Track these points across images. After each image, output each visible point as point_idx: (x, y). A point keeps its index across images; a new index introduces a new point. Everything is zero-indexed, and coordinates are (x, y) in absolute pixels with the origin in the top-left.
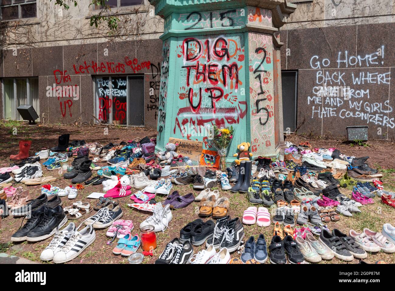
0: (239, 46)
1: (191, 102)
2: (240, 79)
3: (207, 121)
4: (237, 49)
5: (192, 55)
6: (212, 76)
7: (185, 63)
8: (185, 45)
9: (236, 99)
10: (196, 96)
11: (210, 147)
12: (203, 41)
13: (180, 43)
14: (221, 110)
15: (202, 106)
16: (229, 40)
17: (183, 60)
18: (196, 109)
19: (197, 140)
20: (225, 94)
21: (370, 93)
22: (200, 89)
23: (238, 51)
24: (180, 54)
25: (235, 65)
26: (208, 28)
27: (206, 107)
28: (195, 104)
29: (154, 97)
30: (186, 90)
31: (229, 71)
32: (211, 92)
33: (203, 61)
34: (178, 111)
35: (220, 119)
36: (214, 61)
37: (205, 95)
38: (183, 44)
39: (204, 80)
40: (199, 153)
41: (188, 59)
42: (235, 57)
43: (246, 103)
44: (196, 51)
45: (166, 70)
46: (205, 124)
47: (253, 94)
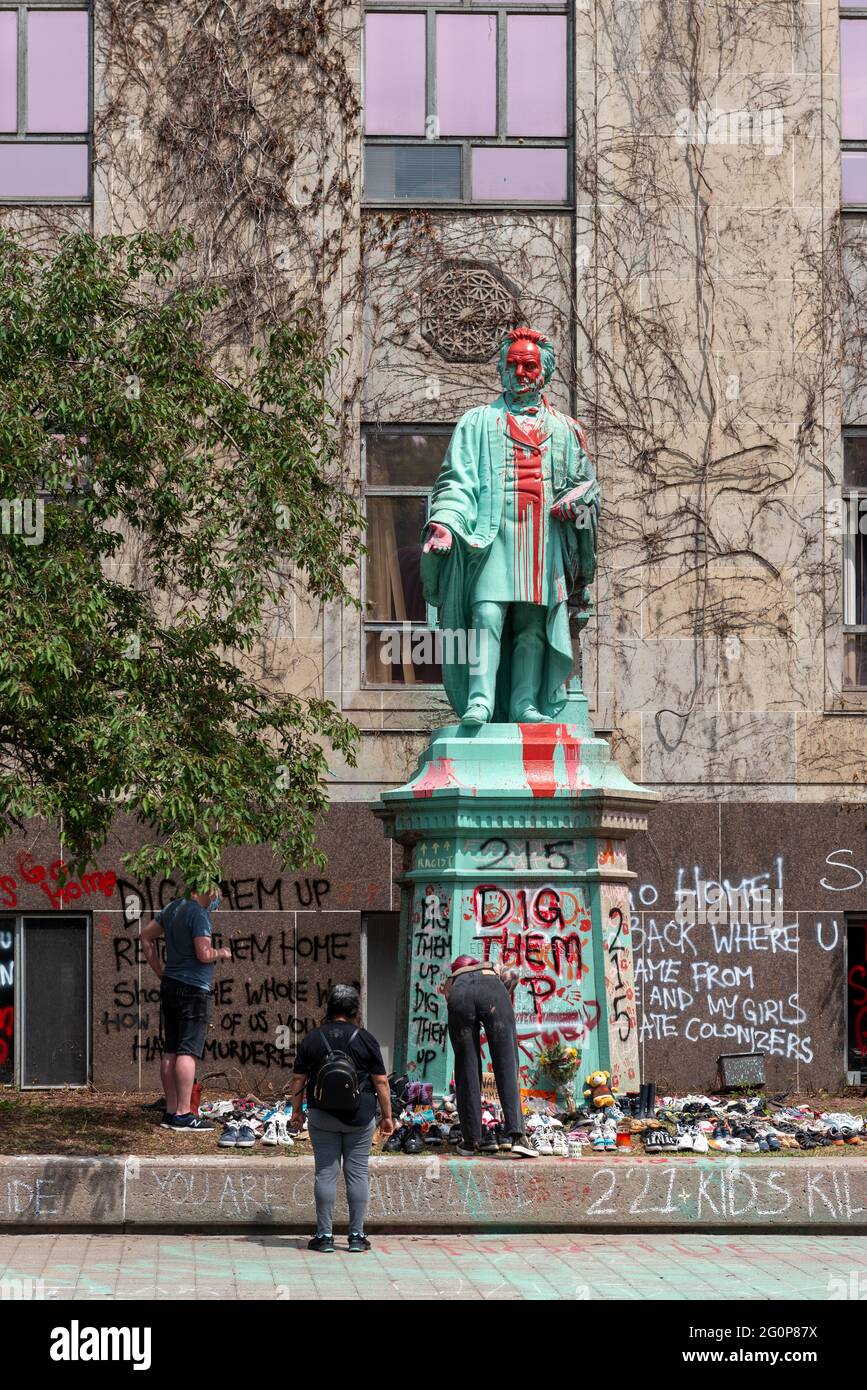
0: (581, 904)
2: (584, 961)
3: (526, 1037)
4: (578, 910)
5: (493, 916)
6: (534, 956)
7: (479, 930)
8: (479, 898)
9: (579, 996)
11: (533, 1085)
12: (513, 892)
13: (469, 893)
14: (553, 1017)
16: (562, 893)
17: (475, 924)
20: (558, 988)
21: (754, 976)
23: (579, 914)
24: (470, 913)
25: (574, 938)
26: (521, 871)
27: (524, 1011)
29: (131, 989)
31: (564, 947)
32: (532, 984)
33: (515, 928)
35: (550, 1032)
36: (536, 928)
38: (475, 895)
39: (519, 962)
41: (485, 923)
42: (574, 923)
43: (596, 1004)
44: (500, 910)
45: (440, 943)
46: (524, 1043)
47: (609, 989)
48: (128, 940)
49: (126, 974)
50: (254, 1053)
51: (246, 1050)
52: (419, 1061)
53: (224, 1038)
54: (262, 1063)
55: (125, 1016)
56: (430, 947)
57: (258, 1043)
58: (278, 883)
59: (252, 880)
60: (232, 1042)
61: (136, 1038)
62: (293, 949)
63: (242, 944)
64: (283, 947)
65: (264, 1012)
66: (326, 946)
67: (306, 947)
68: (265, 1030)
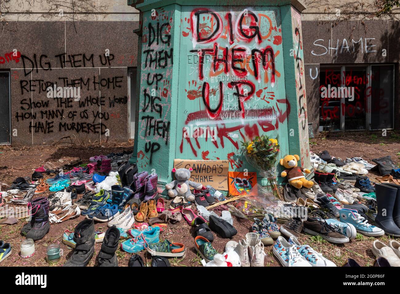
0: (274, 24)
1: (207, 103)
2: (277, 68)
3: (233, 130)
4: (272, 28)
5: (206, 33)
6: (238, 65)
8: (195, 18)
9: (274, 96)
10: (214, 94)
11: (238, 168)
12: (222, 14)
13: (186, 14)
14: (253, 112)
15: (224, 108)
16: (260, 15)
17: (191, 40)
18: (216, 113)
19: (218, 159)
20: (257, 90)
22: (221, 83)
23: (273, 31)
24: (187, 31)
25: (269, 50)
27: (231, 109)
28: (214, 105)
29: (28, 102)
30: (198, 86)
31: (261, 57)
32: (237, 87)
33: (223, 43)
34: (186, 118)
35: (251, 125)
36: (239, 43)
37: (229, 92)
38: (191, 16)
39: (226, 70)
40: (223, 178)
41: (199, 39)
42: (269, 38)
43: (287, 101)
44: (212, 28)
45: (163, 55)
46: (231, 134)
47: (297, 89)
48: (27, 81)
49: (26, 96)
50: (82, 127)
51: (79, 127)
52: (147, 150)
53: (69, 122)
54: (86, 132)
55: (25, 114)
56: (155, 60)
57: (84, 123)
58: (92, 56)
59: (81, 55)
60: (73, 123)
61: (31, 123)
62: (99, 83)
63: (77, 82)
64: (94, 82)
65: (87, 110)
66: (113, 82)
67: (104, 83)
68: (87, 118)
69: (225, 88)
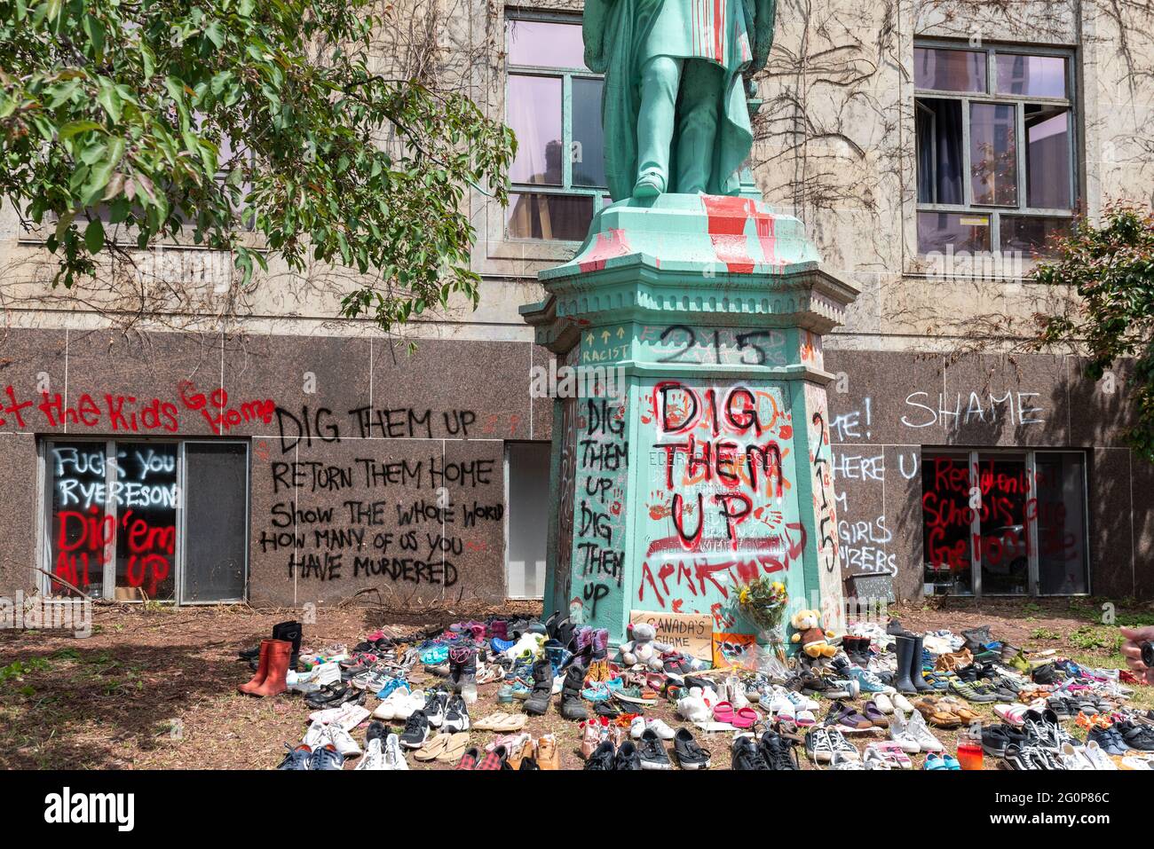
0: (781, 407)
1: (679, 526)
2: (785, 475)
3: (719, 568)
4: (777, 414)
5: (677, 419)
6: (726, 469)
7: (661, 436)
8: (660, 396)
9: (780, 517)
10: (690, 512)
11: (728, 627)
12: (701, 391)
13: (648, 390)
14: (751, 543)
15: (705, 535)
16: (759, 393)
17: (655, 429)
18: (691, 541)
19: (697, 612)
20: (755, 508)
21: (848, 501)
22: (700, 496)
23: (779, 418)
24: (649, 415)
25: (773, 447)
26: (710, 365)
27: (716, 536)
28: (689, 529)
29: (288, 510)
30: (665, 499)
31: (761, 458)
32: (724, 503)
33: (702, 434)
34: (647, 547)
35: (747, 562)
36: (727, 435)
37: (711, 508)
38: (655, 393)
39: (708, 476)
40: (705, 642)
41: (667, 428)
42: (773, 429)
43: (801, 527)
44: (686, 412)
45: (612, 451)
46: (715, 575)
47: (816, 509)
48: (286, 465)
49: (285, 496)
50: (405, 570)
51: (397, 567)
52: (587, 597)
53: (376, 556)
54: (412, 579)
55: (282, 535)
56: (600, 457)
57: (408, 560)
58: (428, 413)
59: (404, 410)
60: (384, 560)
61: (292, 556)
62: (442, 474)
63: (394, 469)
64: (432, 472)
65: (414, 532)
66: (472, 470)
67: (453, 472)
68: (415, 549)
69: (707, 504)
